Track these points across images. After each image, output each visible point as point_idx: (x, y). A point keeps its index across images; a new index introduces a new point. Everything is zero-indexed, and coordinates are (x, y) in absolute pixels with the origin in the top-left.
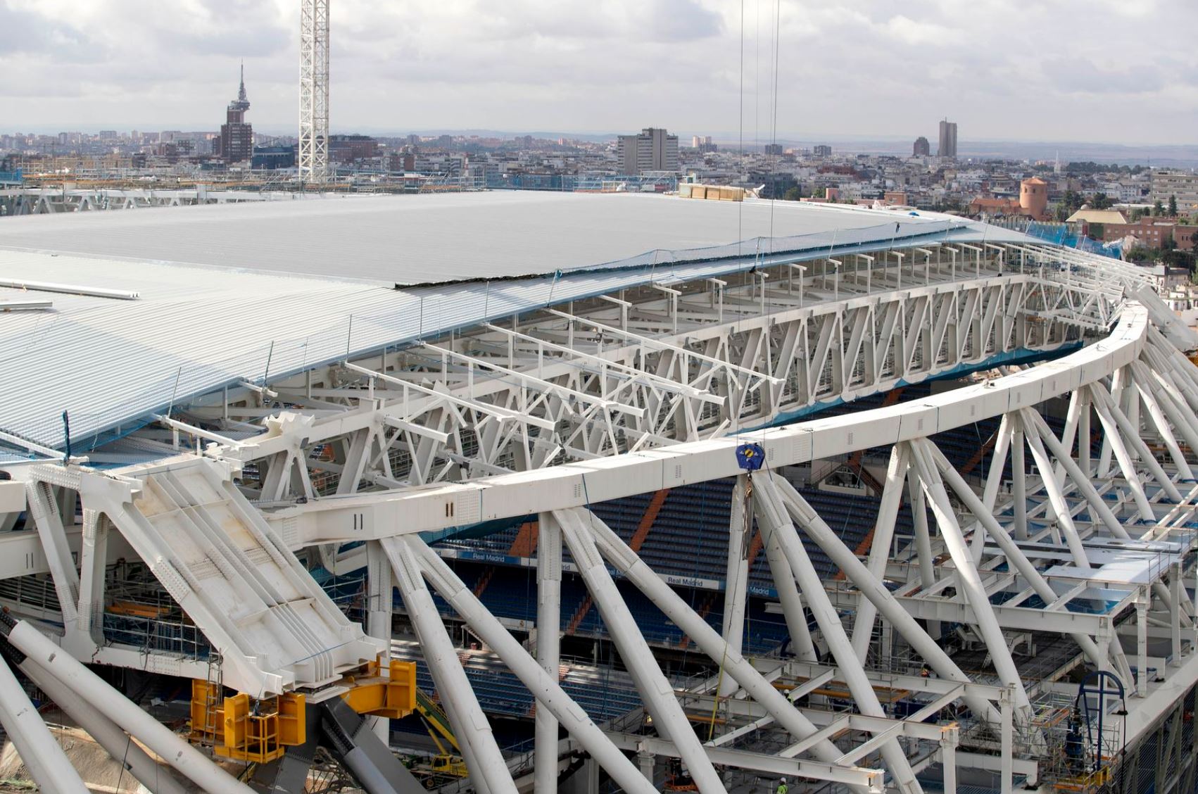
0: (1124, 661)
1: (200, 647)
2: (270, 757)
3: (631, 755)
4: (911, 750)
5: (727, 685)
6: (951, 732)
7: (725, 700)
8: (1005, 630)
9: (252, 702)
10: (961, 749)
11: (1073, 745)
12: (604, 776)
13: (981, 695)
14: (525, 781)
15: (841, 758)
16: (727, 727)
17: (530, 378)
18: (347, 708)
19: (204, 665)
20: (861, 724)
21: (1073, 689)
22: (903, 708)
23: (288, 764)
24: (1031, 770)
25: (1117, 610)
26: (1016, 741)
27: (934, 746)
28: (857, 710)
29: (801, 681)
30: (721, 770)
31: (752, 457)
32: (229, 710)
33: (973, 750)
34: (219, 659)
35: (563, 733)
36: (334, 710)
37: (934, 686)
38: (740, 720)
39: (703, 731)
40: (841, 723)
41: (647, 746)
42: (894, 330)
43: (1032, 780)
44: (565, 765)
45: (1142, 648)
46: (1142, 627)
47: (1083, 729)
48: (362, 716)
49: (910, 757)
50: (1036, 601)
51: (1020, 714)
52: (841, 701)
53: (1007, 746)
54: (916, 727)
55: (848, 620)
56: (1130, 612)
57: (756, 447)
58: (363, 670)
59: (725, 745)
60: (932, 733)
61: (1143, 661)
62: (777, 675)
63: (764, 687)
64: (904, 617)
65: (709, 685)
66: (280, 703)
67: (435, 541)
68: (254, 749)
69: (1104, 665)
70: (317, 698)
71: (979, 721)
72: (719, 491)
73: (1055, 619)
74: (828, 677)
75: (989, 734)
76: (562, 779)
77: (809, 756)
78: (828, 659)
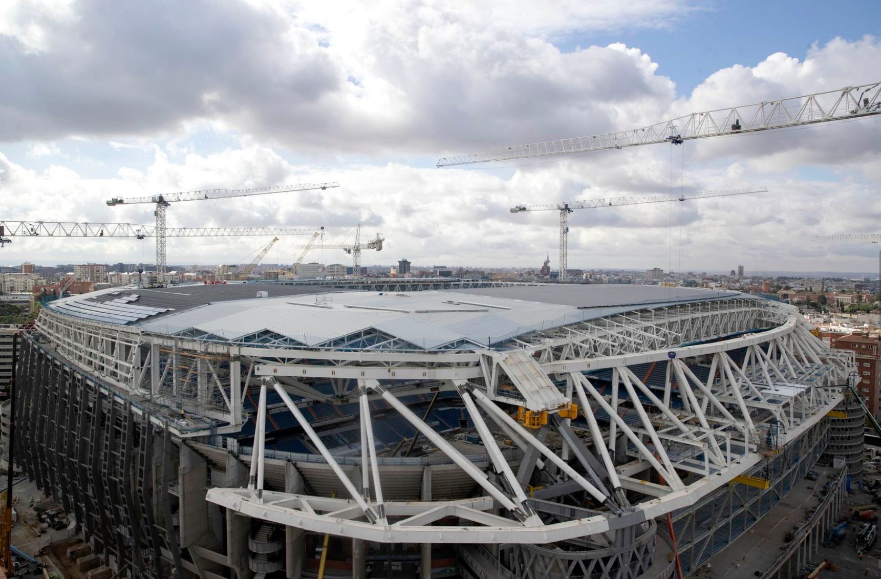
0: (786, 419)
1: (519, 397)
2: (538, 427)
3: (636, 434)
4: (718, 439)
5: (665, 417)
6: (728, 437)
7: (664, 420)
8: (747, 407)
9: (534, 412)
10: (732, 439)
11: (768, 441)
12: (629, 440)
13: (739, 425)
14: (606, 439)
15: (695, 438)
16: (664, 428)
17: (611, 332)
18: (559, 416)
19: (522, 402)
20: (702, 430)
21: (768, 425)
22: (716, 426)
23: (543, 429)
24: (755, 448)
25: (783, 403)
26: (750, 438)
27: (724, 439)
28: (701, 426)
29: (686, 416)
30: (661, 440)
31: (672, 355)
32: (528, 413)
33: (734, 439)
34: (526, 401)
35: (618, 426)
36: (555, 416)
37: (724, 421)
38: (668, 426)
39: (656, 428)
40: (696, 429)
41: (641, 431)
42: (708, 324)
43: (755, 450)
44: (618, 435)
45: (792, 415)
46: (792, 410)
47: (771, 437)
48: (563, 418)
49: (717, 440)
50: (757, 399)
51: (751, 431)
52: (698, 423)
53: (747, 439)
54: (719, 432)
55: (700, 400)
56: (787, 405)
57: (673, 352)
58: (564, 406)
59: (664, 433)
60: (723, 434)
61: (792, 419)
62: (679, 415)
63: (674, 418)
64: (716, 401)
65: (659, 416)
66: (540, 413)
67: (584, 373)
68: (534, 425)
69: (779, 419)
70: (551, 413)
71: (739, 432)
72: (662, 365)
73: (763, 405)
74: (693, 416)
75: (742, 436)
76: (617, 439)
77: (687, 437)
78: (693, 411)
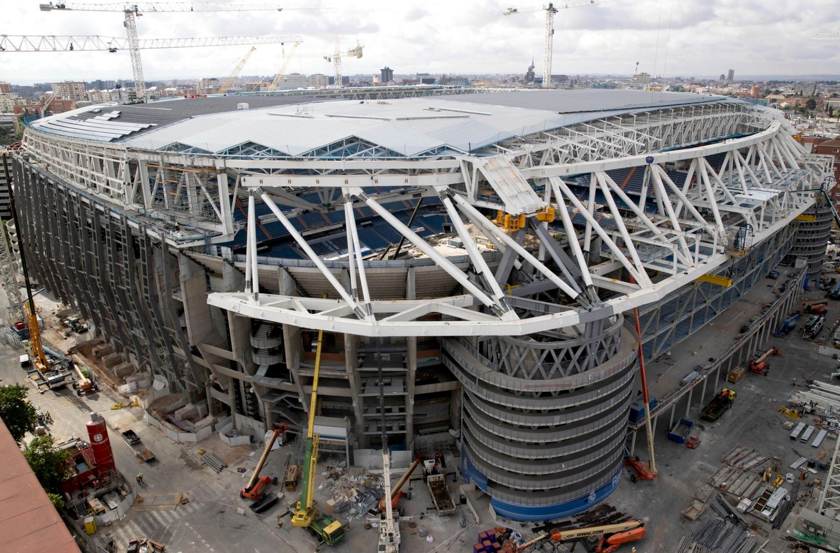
0: (756, 222)
1: (499, 201)
2: (516, 230)
3: (610, 236)
4: (688, 241)
5: (639, 220)
6: (698, 238)
7: (638, 224)
8: (720, 211)
9: (512, 216)
10: (701, 241)
11: (736, 243)
12: (603, 242)
13: (710, 227)
14: (581, 241)
15: (666, 240)
16: (638, 230)
17: (591, 137)
18: (536, 219)
19: (501, 207)
20: (673, 232)
21: (738, 228)
22: (687, 229)
23: (521, 232)
24: (722, 249)
25: (755, 207)
26: (719, 240)
27: (694, 240)
28: (673, 229)
29: (659, 220)
30: (633, 241)
31: (650, 160)
32: (506, 217)
33: (704, 242)
34: (505, 205)
35: (593, 229)
36: (533, 220)
37: (696, 224)
38: (641, 229)
39: (630, 231)
40: (668, 231)
41: (615, 234)
43: (722, 252)
44: (593, 237)
45: (762, 219)
46: (762, 214)
47: (740, 239)
48: (541, 221)
49: (687, 242)
50: (730, 203)
51: (721, 234)
52: (670, 226)
53: (715, 241)
54: (690, 235)
55: (674, 205)
56: (759, 209)
57: (651, 157)
58: (542, 210)
59: (637, 235)
60: (694, 236)
61: (762, 222)
62: (653, 218)
63: (648, 221)
64: (690, 206)
65: (634, 219)
66: (518, 217)
67: (563, 178)
68: (512, 228)
69: (749, 222)
70: (528, 216)
71: (709, 234)
72: (640, 170)
73: (735, 209)
74: (667, 219)
75: (712, 239)
76: (592, 241)
77: (659, 239)
78: (667, 215)
